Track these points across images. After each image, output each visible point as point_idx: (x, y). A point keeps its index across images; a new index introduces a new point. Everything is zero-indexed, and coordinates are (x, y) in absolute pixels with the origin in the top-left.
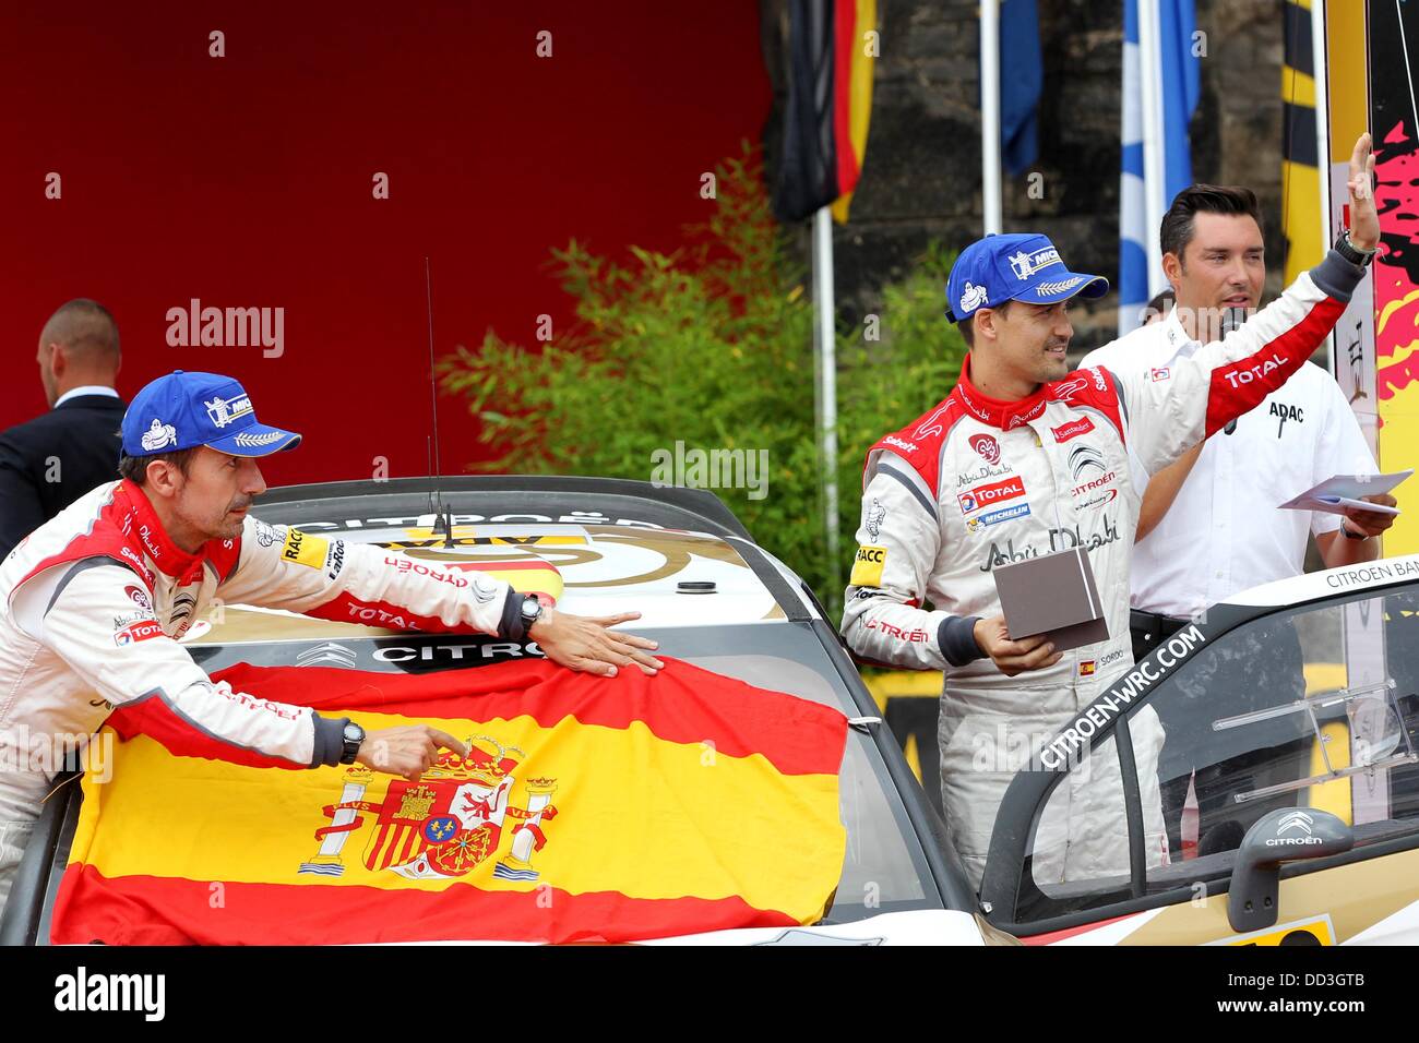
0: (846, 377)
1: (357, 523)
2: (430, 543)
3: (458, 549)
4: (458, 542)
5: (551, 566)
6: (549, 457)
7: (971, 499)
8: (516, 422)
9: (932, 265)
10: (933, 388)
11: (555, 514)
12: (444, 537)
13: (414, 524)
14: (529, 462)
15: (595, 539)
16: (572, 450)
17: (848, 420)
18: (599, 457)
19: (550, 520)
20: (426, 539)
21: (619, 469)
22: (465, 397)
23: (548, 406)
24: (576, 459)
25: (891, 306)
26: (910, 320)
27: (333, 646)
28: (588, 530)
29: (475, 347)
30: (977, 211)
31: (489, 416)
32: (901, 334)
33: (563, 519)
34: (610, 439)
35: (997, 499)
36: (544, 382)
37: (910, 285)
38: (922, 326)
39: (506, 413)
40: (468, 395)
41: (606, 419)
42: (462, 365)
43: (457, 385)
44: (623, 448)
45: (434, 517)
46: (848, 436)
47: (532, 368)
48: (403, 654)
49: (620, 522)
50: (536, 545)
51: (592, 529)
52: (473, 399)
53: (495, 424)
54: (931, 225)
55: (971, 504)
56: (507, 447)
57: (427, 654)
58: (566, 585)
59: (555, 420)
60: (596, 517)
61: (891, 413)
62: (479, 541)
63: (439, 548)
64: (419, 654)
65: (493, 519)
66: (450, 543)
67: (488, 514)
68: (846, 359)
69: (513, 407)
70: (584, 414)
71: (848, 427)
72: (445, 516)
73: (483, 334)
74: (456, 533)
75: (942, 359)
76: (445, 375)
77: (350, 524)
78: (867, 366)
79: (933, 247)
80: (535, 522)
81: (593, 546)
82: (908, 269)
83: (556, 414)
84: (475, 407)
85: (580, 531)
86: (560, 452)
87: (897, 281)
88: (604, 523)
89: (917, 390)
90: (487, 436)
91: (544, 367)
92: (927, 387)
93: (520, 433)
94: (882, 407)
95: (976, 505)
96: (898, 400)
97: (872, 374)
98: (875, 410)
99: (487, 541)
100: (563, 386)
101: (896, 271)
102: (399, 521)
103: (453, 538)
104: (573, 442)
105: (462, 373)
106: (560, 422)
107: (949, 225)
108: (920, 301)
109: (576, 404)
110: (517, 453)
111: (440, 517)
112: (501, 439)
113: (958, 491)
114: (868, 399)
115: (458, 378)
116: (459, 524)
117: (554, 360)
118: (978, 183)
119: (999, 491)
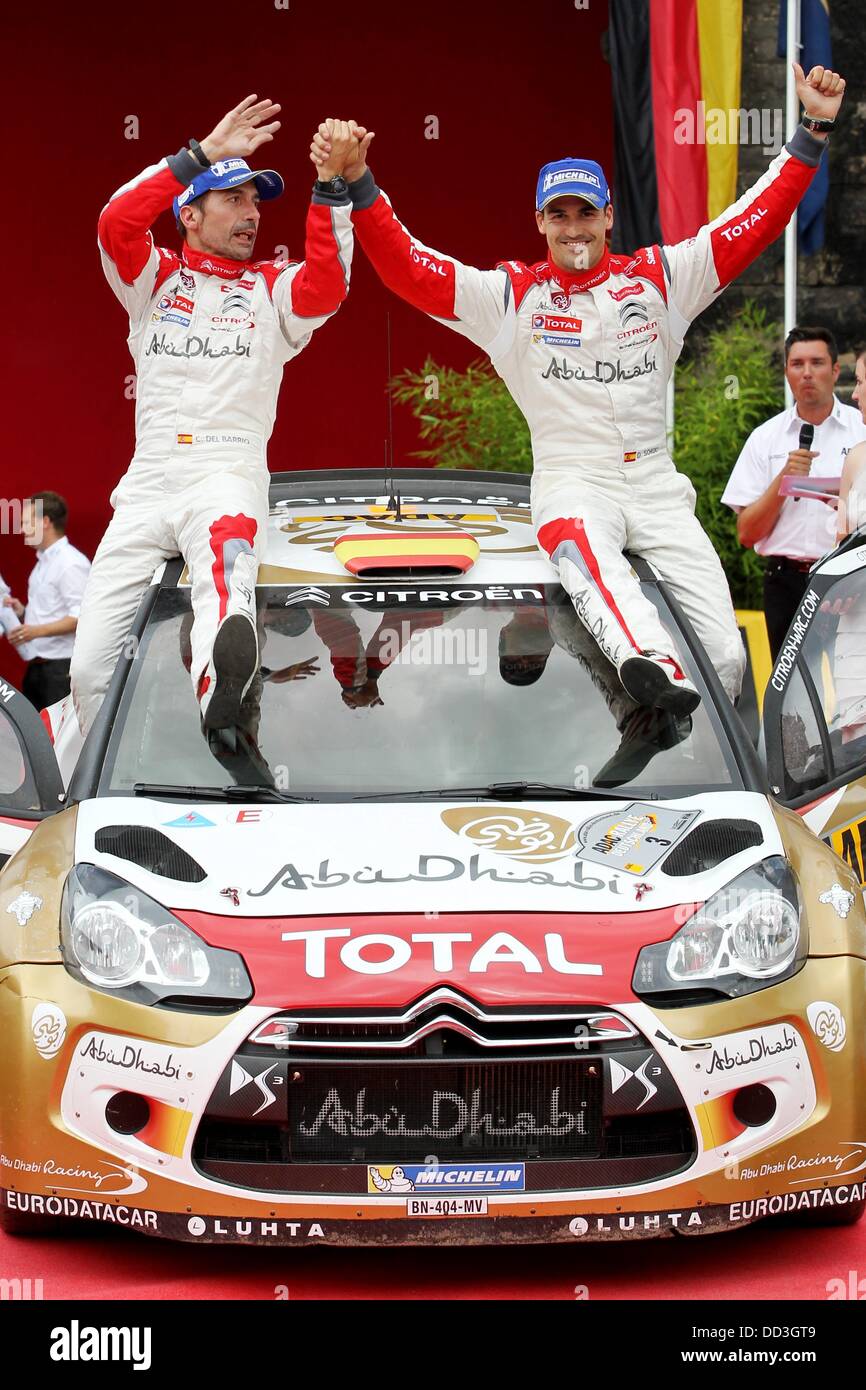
0: (682, 397)
1: (333, 500)
2: (384, 517)
3: (405, 522)
4: (405, 517)
5: (471, 537)
6: (467, 447)
7: (543, 321)
8: (445, 422)
9: (746, 319)
10: (743, 406)
11: (474, 498)
12: (395, 513)
13: (373, 502)
14: (453, 452)
15: (503, 518)
16: (485, 443)
17: (682, 428)
18: (504, 449)
19: (470, 502)
20: (382, 514)
21: (518, 458)
22: (411, 404)
23: (469, 411)
24: (487, 449)
25: (716, 347)
26: (728, 358)
27: (313, 590)
28: (498, 511)
29: (418, 369)
30: (780, 281)
31: (426, 418)
32: (723, 367)
33: (480, 501)
34: (512, 436)
35: (558, 329)
36: (467, 394)
37: (730, 333)
38: (737, 362)
39: (439, 417)
40: (413, 403)
41: (510, 422)
42: (408, 382)
43: (405, 397)
44: (521, 442)
45: (388, 498)
46: (682, 440)
47: (457, 383)
48: (364, 597)
49: (521, 505)
50: (460, 521)
51: (499, 508)
52: (417, 406)
53: (430, 423)
54: (746, 290)
55: (541, 325)
56: (439, 441)
57: (381, 597)
58: (482, 551)
59: (472, 422)
60: (503, 501)
61: (713, 423)
62: (420, 517)
63: (391, 521)
64: (375, 597)
65: (430, 500)
66: (399, 517)
67: (426, 497)
68: (683, 383)
69: (443, 412)
70: (494, 417)
71: (681, 433)
72: (396, 498)
73: (424, 359)
74: (404, 510)
75: (752, 386)
76: (396, 389)
77: (328, 500)
78: (697, 389)
79: (748, 306)
80: (460, 503)
81: (501, 524)
82: (729, 321)
83: (473, 418)
84: (417, 412)
85: (492, 511)
86: (476, 444)
87: (721, 329)
88: (508, 506)
89: (732, 407)
90: (425, 434)
91: (466, 383)
92: (739, 405)
93: (449, 429)
94: (708, 420)
95: (543, 326)
96: (718, 415)
97: (700, 396)
98: (702, 421)
99: (425, 517)
100: (480, 397)
101: (720, 322)
102: (362, 499)
103: (402, 513)
104: (486, 438)
105: (409, 388)
106: (477, 423)
107: (759, 290)
108: (737, 343)
109: (489, 410)
110: (446, 445)
111: (392, 498)
112: (434, 436)
113: (535, 311)
114: (699, 412)
115: (405, 392)
116: (405, 503)
117: (473, 378)
118: (781, 261)
119: (562, 323)
